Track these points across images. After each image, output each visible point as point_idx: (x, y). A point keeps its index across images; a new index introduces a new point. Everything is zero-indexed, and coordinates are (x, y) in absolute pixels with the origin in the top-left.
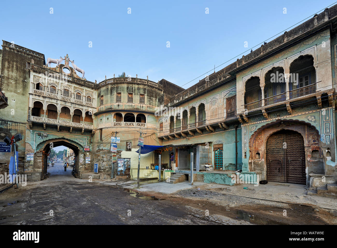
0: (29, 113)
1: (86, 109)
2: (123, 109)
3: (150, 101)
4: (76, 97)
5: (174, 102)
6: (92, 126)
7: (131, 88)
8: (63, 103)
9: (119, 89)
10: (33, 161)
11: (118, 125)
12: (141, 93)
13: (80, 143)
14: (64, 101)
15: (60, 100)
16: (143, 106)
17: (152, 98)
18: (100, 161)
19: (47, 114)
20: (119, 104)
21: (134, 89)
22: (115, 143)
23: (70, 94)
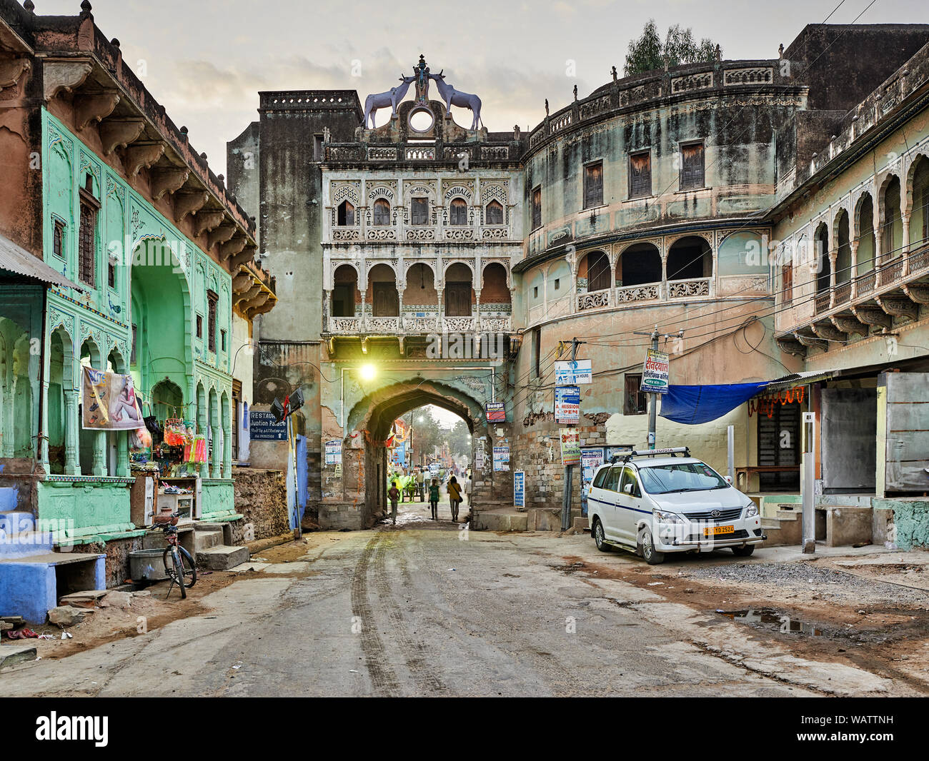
0: (324, 310)
1: (484, 256)
2: (612, 229)
3: (730, 166)
4: (451, 216)
5: (827, 153)
6: (509, 321)
7: (642, 127)
8: (411, 252)
9: (593, 148)
10: (340, 466)
11: (593, 303)
12: (687, 140)
13: (471, 393)
14: (414, 245)
15: (403, 245)
16: (695, 200)
17: (742, 146)
18: (536, 461)
19: (372, 298)
20: (597, 214)
21: (653, 128)
22: (573, 387)
23: (431, 212)
